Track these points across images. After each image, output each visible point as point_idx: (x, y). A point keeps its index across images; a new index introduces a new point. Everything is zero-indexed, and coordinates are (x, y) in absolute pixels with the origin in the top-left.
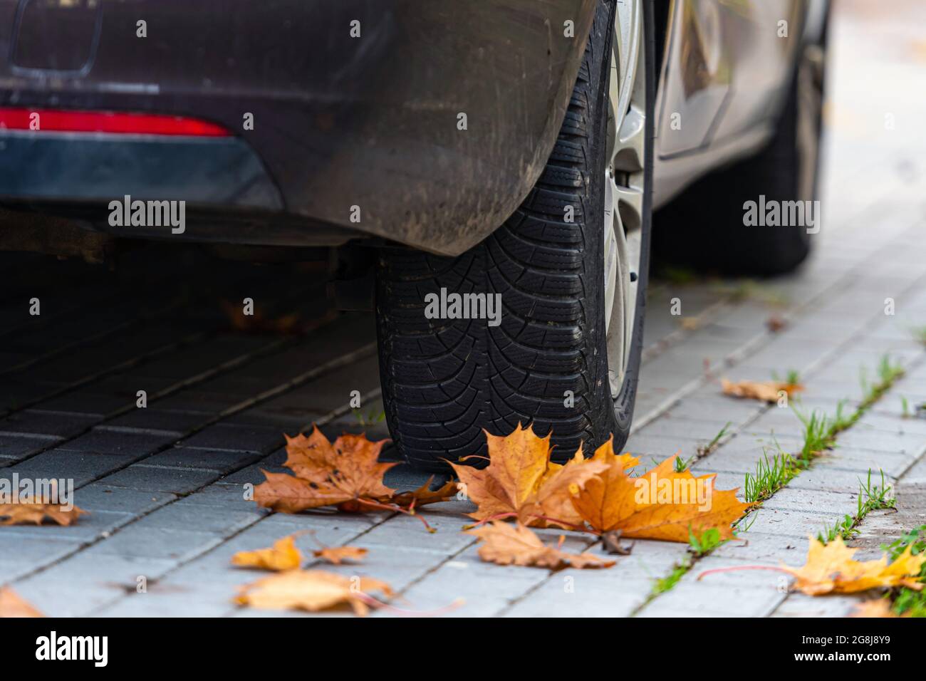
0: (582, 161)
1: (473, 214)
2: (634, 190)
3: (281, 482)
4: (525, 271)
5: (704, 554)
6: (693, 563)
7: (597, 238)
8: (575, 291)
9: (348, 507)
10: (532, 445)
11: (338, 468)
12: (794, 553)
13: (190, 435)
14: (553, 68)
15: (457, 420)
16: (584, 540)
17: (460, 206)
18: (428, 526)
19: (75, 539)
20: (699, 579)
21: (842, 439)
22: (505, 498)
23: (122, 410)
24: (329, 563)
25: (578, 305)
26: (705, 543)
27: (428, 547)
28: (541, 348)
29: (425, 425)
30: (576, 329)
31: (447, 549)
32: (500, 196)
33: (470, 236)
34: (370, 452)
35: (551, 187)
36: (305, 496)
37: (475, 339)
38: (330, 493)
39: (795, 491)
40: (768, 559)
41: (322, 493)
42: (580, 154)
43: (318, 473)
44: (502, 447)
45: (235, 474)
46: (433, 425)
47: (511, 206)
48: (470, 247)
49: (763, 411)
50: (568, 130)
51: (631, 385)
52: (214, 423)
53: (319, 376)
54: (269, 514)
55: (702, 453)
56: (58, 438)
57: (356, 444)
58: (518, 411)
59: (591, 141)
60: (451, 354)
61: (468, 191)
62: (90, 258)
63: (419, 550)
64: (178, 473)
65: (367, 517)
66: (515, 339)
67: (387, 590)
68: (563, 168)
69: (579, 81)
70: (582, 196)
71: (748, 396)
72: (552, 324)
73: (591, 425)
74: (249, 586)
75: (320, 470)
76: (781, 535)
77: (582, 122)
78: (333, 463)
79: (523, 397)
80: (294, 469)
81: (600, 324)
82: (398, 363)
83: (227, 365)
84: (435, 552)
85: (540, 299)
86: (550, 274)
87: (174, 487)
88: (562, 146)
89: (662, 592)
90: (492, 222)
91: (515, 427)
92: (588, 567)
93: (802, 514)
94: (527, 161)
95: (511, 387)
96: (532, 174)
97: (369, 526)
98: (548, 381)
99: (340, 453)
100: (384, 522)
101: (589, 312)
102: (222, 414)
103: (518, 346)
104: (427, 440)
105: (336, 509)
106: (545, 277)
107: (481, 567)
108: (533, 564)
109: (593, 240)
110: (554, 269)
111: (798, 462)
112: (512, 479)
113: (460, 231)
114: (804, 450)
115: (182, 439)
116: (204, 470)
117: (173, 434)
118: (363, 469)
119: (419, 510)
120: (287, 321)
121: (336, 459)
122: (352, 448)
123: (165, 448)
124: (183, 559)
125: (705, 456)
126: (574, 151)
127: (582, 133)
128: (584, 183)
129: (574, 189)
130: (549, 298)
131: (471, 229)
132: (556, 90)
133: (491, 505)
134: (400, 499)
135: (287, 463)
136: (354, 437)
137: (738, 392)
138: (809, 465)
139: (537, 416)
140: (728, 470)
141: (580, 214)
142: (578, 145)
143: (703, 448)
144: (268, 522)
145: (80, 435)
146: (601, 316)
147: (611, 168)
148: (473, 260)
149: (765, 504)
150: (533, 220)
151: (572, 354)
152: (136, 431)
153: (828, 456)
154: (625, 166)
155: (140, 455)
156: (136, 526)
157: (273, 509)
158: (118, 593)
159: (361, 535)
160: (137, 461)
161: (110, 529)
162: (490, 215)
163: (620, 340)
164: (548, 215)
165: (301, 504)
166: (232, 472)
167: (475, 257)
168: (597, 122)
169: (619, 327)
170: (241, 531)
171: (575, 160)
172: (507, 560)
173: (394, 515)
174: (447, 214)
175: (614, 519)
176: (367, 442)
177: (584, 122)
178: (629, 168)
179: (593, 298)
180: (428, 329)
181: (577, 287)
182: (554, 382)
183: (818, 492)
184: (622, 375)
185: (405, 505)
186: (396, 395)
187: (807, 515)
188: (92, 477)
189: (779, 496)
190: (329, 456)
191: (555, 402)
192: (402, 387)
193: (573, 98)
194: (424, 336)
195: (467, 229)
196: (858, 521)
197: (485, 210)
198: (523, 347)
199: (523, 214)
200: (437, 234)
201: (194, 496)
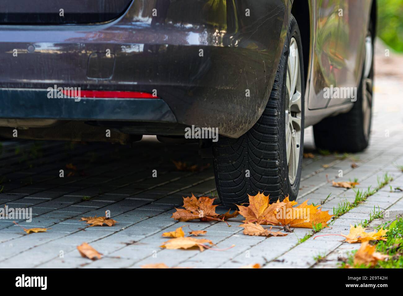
0: (277, 107)
1: (241, 124)
2: (298, 118)
3: (182, 212)
4: (260, 143)
5: (317, 232)
6: (313, 235)
7: (283, 132)
8: (276, 149)
9: (203, 220)
10: (263, 199)
11: (200, 207)
12: (347, 231)
13: (157, 200)
14: (266, 76)
15: (240, 192)
16: (279, 228)
17: (236, 121)
18: (228, 225)
19: (113, 230)
20: (314, 239)
21: (369, 198)
22: (254, 215)
23: (136, 193)
24: (194, 236)
25: (277, 153)
26: (317, 228)
27: (227, 231)
28: (266, 168)
29: (230, 194)
30: (277, 161)
31: (234, 231)
32: (250, 118)
33: (241, 131)
34: (210, 202)
35: (268, 115)
36: (189, 216)
37: (245, 165)
38: (197, 215)
39: (351, 213)
40: (338, 233)
41: (195, 215)
42: (277, 105)
43: (194, 209)
44: (253, 200)
45: (169, 211)
46: (232, 194)
47: (254, 121)
48: (241, 135)
49: (345, 191)
50: (272, 97)
51: (298, 181)
52: (165, 197)
53: (202, 183)
54: (178, 222)
55: (322, 203)
56: (114, 201)
57: (205, 199)
58: (259, 188)
59: (280, 100)
60: (237, 170)
61: (239, 117)
62: (123, 143)
63: (225, 232)
64: (151, 211)
65: (209, 222)
66: (257, 165)
67: (211, 243)
68: (271, 109)
69: (275, 81)
70: (278, 118)
71: (340, 186)
72: (269, 160)
73: (283, 193)
74: (166, 242)
75: (194, 207)
76: (344, 226)
77: (277, 95)
78: (198, 206)
79: (261, 184)
80: (186, 208)
81: (285, 160)
82: (220, 174)
83: (172, 180)
84: (230, 232)
85: (265, 152)
86: (268, 144)
87: (149, 215)
88: (271, 102)
89: (301, 243)
90: (248, 127)
91: (257, 193)
92: (278, 235)
93: (352, 220)
94: (259, 107)
95: (257, 181)
96: (261, 111)
97: (210, 225)
98: (269, 178)
99: (200, 202)
100: (215, 224)
101: (281, 156)
102: (168, 194)
103: (258, 167)
104: (230, 198)
105: (199, 220)
106: (266, 145)
107: (244, 236)
108: (261, 235)
109: (282, 132)
110: (269, 142)
111: (353, 205)
112: (256, 209)
113: (237, 130)
114: (355, 201)
115: (154, 202)
116: (159, 210)
117: (151, 200)
118: (208, 207)
119: (226, 220)
120: (194, 167)
121: (199, 204)
122: (204, 201)
123: (148, 204)
124: (147, 235)
125: (323, 204)
126: (275, 104)
127: (277, 98)
128: (278, 114)
129: (275, 116)
130: (268, 152)
131: (241, 129)
132: (268, 84)
133: (250, 218)
134: (220, 217)
135: (184, 206)
136: (205, 197)
137: (337, 185)
138: (356, 206)
139: (265, 190)
140: (330, 207)
141: (277, 124)
142: (276, 102)
143: (323, 201)
144: (177, 224)
145: (121, 201)
146: (285, 157)
147: (289, 110)
148: (243, 140)
149: (340, 217)
150: (262, 126)
151: (276, 169)
152: (139, 199)
153: (364, 203)
154: (294, 110)
155: (139, 206)
156: (134, 226)
157: (179, 220)
158: (125, 245)
159: (206, 228)
160: (138, 208)
161: (125, 227)
162: (247, 124)
163: (293, 166)
164: (266, 124)
165: (188, 218)
166: (168, 210)
167: (243, 139)
168: (282, 94)
169: (293, 161)
170: (167, 227)
171: (275, 106)
172: (253, 234)
173: (218, 222)
174: (232, 124)
175: (288, 221)
176: (209, 199)
177: (278, 94)
178: (296, 111)
179: (282, 151)
180: (229, 162)
181: (277, 148)
182: (271, 179)
183: (358, 214)
184: (294, 178)
185: (221, 219)
186: (220, 184)
187: (354, 220)
188: (122, 212)
189: (345, 215)
190: (197, 203)
191: (271, 185)
192: (222, 181)
193: (274, 87)
194: (228, 165)
195: (240, 129)
196: (370, 222)
197: (245, 123)
198: (260, 168)
199: (259, 124)
200: (230, 131)
201: (154, 217)
